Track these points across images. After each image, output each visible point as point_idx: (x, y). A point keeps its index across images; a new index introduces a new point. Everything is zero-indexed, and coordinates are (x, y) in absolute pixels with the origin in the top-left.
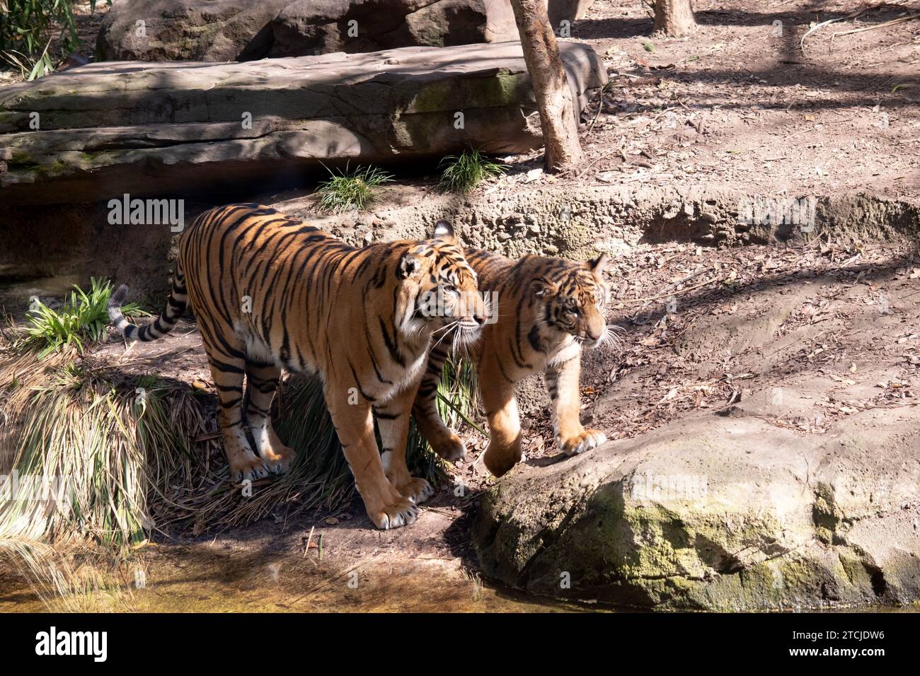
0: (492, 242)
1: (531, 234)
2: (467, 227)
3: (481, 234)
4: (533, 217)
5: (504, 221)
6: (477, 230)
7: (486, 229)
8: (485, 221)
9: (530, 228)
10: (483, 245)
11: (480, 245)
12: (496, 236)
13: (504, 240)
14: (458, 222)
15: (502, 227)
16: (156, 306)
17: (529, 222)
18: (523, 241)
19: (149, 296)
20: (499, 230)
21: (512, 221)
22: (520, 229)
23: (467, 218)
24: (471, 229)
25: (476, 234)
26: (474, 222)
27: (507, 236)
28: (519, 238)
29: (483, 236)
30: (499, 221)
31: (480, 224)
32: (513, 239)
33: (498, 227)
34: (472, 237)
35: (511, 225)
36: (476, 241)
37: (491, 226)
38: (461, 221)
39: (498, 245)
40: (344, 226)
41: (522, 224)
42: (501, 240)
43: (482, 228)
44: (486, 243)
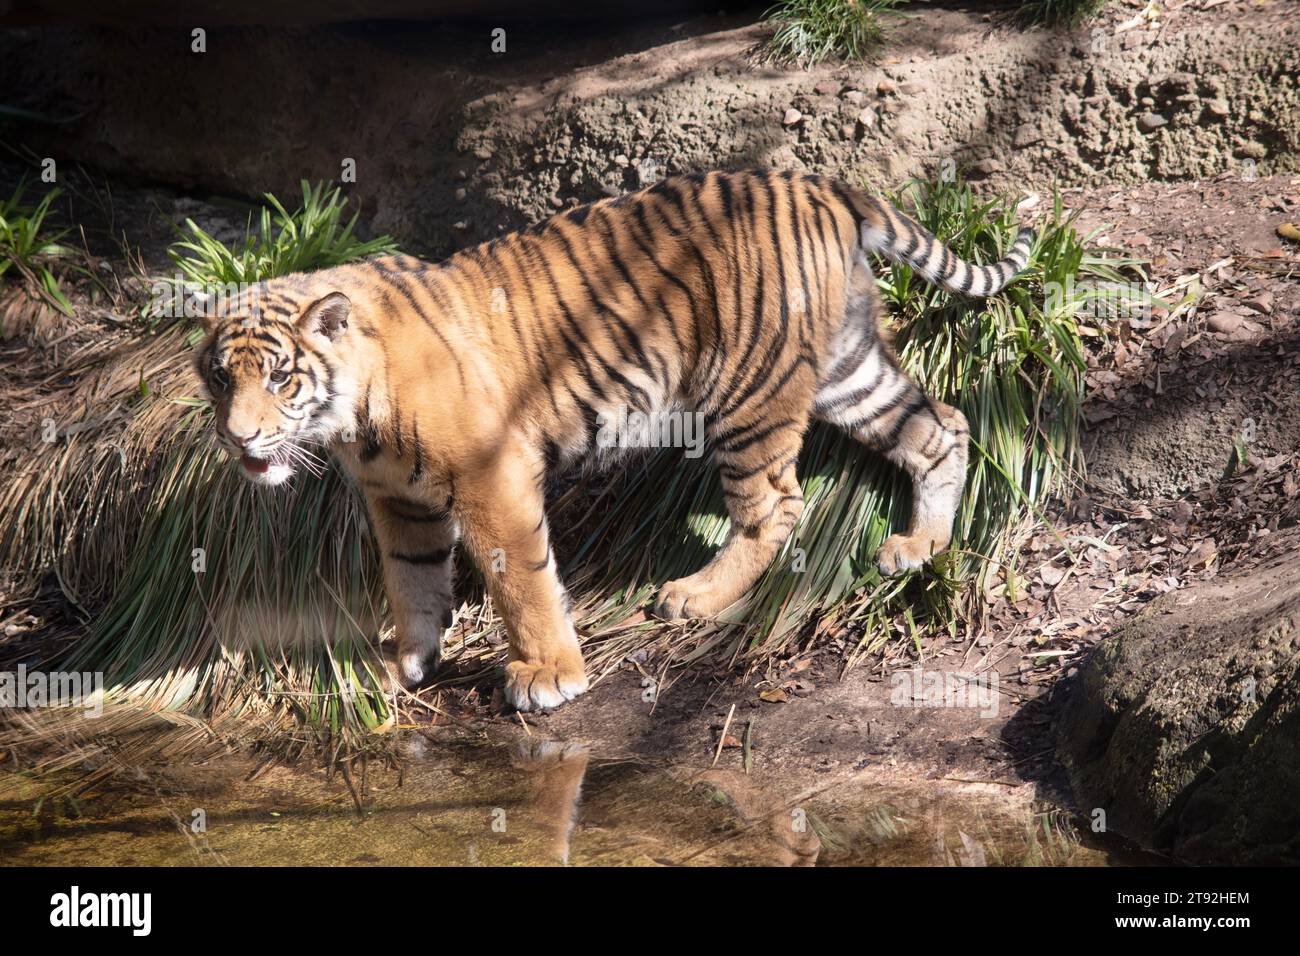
0: (1126, 133)
1: (1208, 118)
2: (1073, 100)
3: (1103, 115)
4: (1215, 81)
5: (1154, 89)
6: (1094, 106)
7: (1115, 106)
8: (1113, 88)
9: (1207, 107)
10: (1106, 138)
11: (1099, 138)
12: (1133, 121)
13: (1151, 130)
14: (1057, 90)
15: (1148, 101)
16: (430, 244)
17: (1207, 92)
18: (1193, 132)
19: (417, 223)
20: (1141, 107)
21: (1170, 89)
22: (1186, 106)
23: (1075, 81)
24: (1083, 105)
25: (1094, 115)
26: (1090, 89)
27: (1156, 120)
28: (1184, 126)
29: (1108, 120)
30: (1144, 89)
31: (1102, 93)
32: (1171, 127)
33: (1139, 100)
34: (1084, 120)
35: (1168, 98)
36: (1092, 130)
37: (1124, 99)
38: (1063, 86)
39: (1139, 139)
40: (817, 92)
41: (1192, 96)
42: (1144, 129)
43: (1106, 104)
44: (1113, 135)
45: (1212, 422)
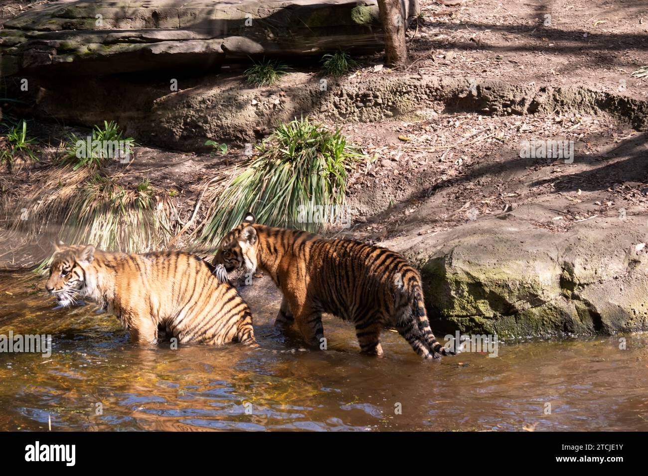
0: (352, 108)
1: (377, 104)
2: (337, 99)
3: (345, 103)
4: (378, 93)
5: (360, 96)
6: (343, 100)
7: (349, 100)
8: (348, 95)
9: (376, 101)
10: (347, 110)
11: (345, 110)
12: (355, 105)
13: (360, 107)
14: (332, 95)
15: (359, 99)
16: (143, 140)
17: (376, 97)
18: (372, 108)
20: (357, 101)
21: (365, 96)
22: (370, 101)
23: (337, 93)
24: (340, 100)
25: (343, 103)
26: (341, 95)
27: (361, 104)
28: (369, 106)
29: (347, 104)
30: (357, 95)
31: (345, 97)
32: (366, 107)
33: (356, 98)
34: (340, 104)
35: (364, 98)
36: (343, 107)
37: (351, 98)
38: (334, 94)
39: (356, 110)
40: (261, 95)
41: (371, 98)
42: (358, 107)
43: (346, 100)
44: (349, 109)
45: (384, 193)
